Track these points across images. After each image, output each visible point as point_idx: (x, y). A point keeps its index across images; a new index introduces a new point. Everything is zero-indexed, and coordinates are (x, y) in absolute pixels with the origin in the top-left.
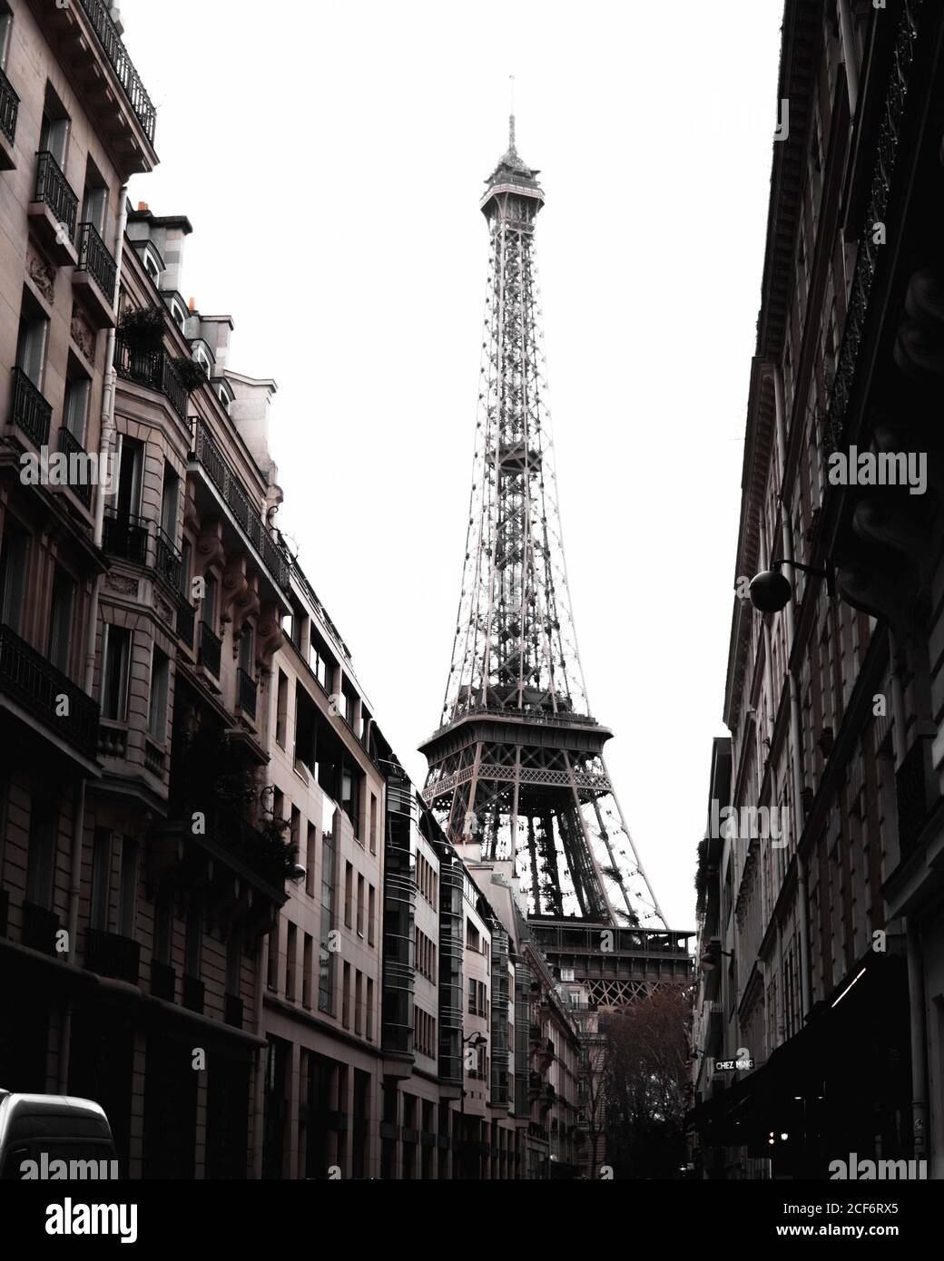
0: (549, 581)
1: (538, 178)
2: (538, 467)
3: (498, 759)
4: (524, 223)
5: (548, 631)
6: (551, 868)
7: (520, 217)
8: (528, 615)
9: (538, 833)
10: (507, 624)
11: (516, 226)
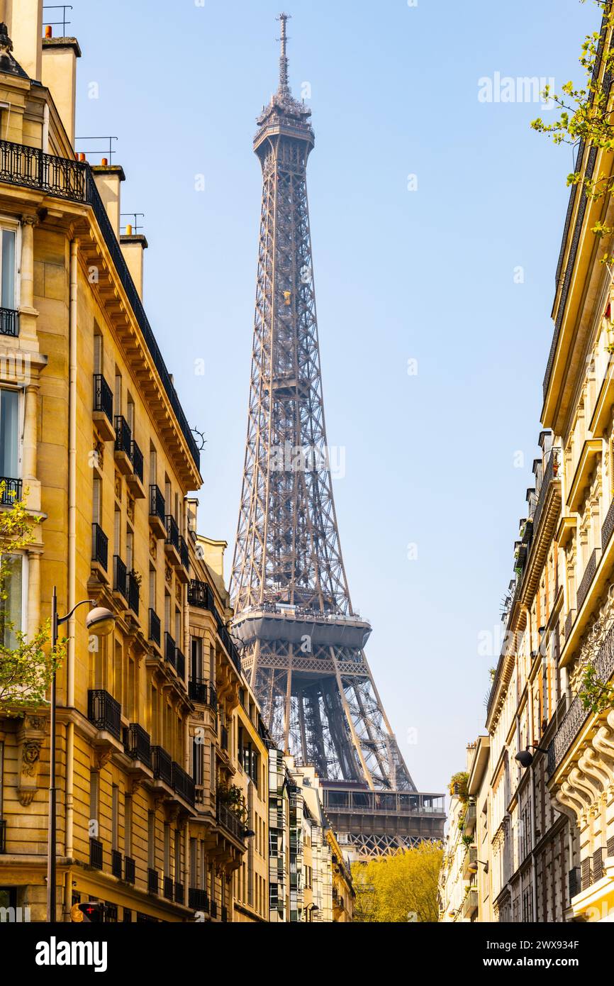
0: (317, 494)
1: (308, 121)
2: (306, 394)
3: (274, 649)
4: (294, 165)
5: (316, 539)
6: (317, 740)
7: (291, 158)
8: (299, 525)
9: (307, 711)
10: (281, 534)
11: (287, 168)
